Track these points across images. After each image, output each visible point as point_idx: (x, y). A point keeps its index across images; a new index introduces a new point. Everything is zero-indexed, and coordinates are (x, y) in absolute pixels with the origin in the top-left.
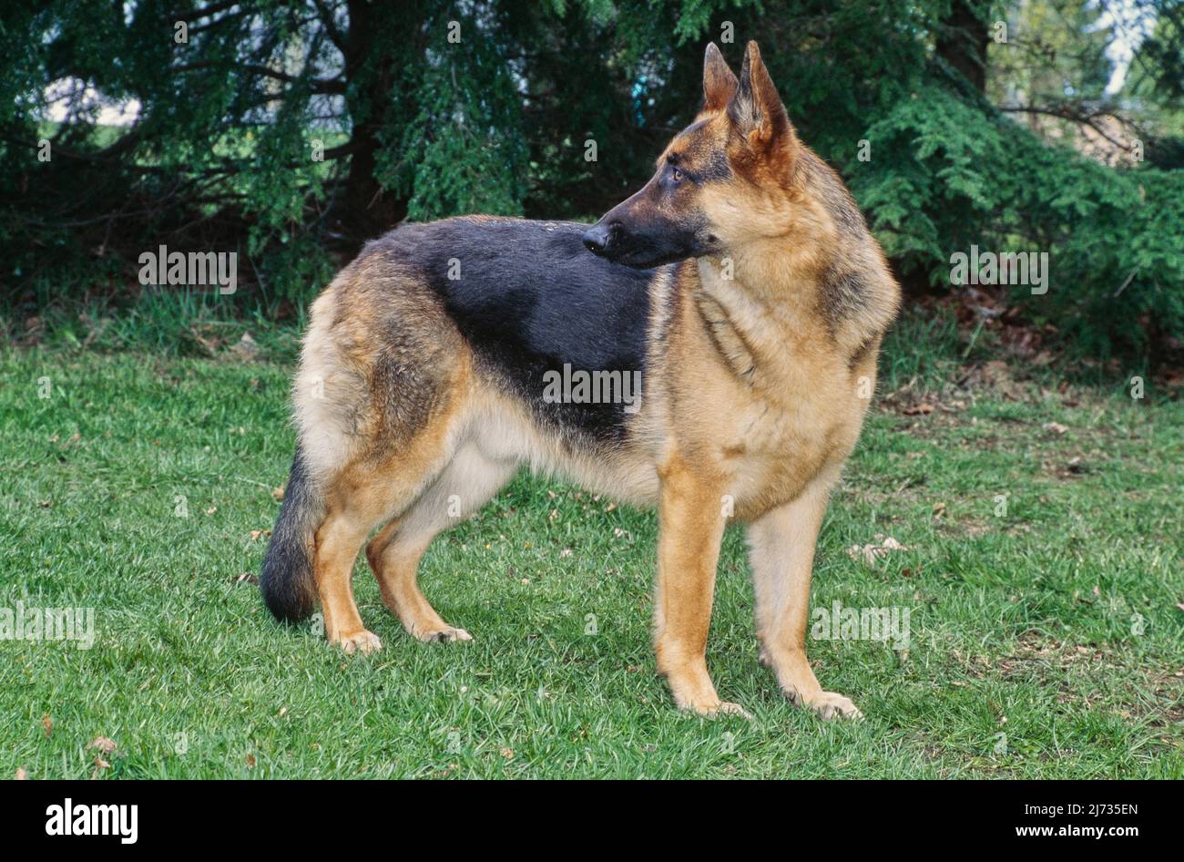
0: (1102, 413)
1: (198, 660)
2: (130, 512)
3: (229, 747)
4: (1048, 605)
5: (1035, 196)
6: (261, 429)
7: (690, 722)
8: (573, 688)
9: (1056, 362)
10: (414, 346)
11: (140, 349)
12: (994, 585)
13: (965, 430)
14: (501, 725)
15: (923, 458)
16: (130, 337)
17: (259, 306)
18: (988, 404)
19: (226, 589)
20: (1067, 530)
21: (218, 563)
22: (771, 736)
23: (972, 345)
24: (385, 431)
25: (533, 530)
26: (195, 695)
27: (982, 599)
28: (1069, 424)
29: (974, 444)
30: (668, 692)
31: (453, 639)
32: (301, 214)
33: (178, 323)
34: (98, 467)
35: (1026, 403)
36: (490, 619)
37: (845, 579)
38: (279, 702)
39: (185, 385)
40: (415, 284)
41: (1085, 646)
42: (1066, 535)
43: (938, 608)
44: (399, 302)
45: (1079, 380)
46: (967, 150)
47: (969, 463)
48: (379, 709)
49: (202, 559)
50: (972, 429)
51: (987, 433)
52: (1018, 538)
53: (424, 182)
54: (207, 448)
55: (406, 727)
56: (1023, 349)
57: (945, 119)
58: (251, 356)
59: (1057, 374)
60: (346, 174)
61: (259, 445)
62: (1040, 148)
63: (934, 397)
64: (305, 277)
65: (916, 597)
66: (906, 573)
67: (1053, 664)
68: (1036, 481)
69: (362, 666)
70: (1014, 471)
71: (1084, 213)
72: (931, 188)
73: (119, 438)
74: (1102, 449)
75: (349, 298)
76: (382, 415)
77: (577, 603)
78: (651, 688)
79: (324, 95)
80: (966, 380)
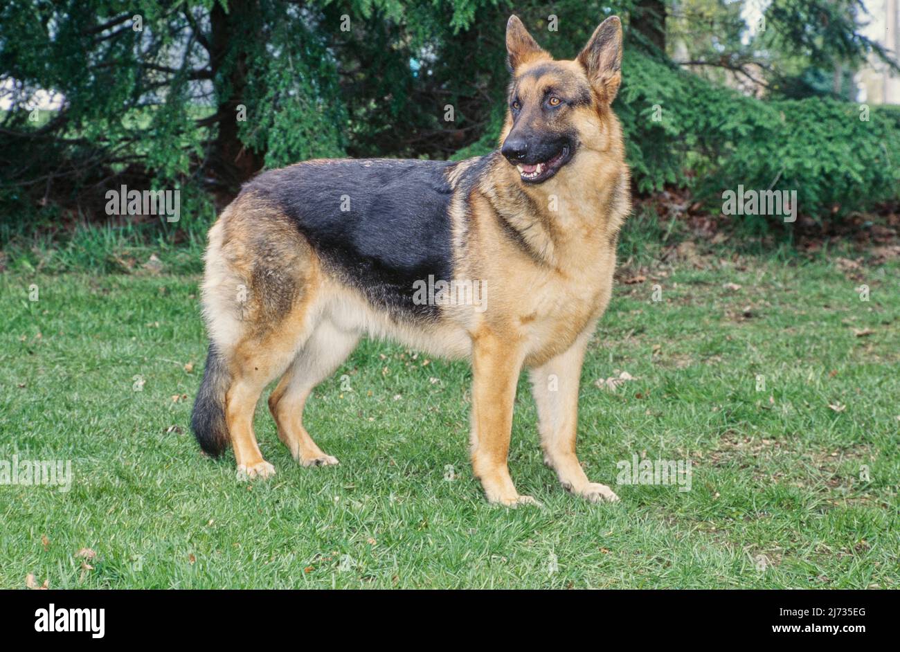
0: (763, 274)
1: (146, 489)
2: (84, 387)
3: (175, 549)
4: (740, 412)
5: (708, 124)
6: (171, 323)
7: (498, 511)
8: (414, 493)
9: (728, 240)
10: (278, 255)
11: (78, 271)
12: (700, 400)
13: (669, 293)
14: (366, 522)
15: (642, 315)
16: (70, 262)
17: (161, 234)
18: (683, 273)
19: (159, 438)
20: (747, 358)
21: (152, 420)
22: (557, 517)
23: (669, 232)
24: (264, 317)
25: (372, 382)
26: (148, 515)
27: (693, 411)
28: (741, 284)
29: (676, 301)
30: (482, 491)
31: (325, 463)
32: (188, 167)
33: (103, 251)
34: (57, 357)
35: (710, 270)
36: (349, 447)
37: (595, 404)
38: (207, 516)
39: (113, 294)
40: (274, 212)
41: (767, 439)
42: (747, 362)
43: (663, 419)
44: (265, 226)
45: (746, 251)
46: (660, 94)
47: (674, 315)
48: (278, 516)
49: (140, 418)
50: (674, 291)
51: (685, 293)
52: (714, 366)
53: (275, 141)
54: (134, 338)
55: (298, 527)
56: (704, 232)
57: (642, 73)
58: (158, 270)
59: (731, 248)
60: (216, 136)
61: (171, 334)
62: (709, 90)
63: (645, 270)
64: (193, 212)
65: (648, 413)
66: (638, 396)
67: (747, 453)
68: (723, 325)
69: (263, 487)
70: (706, 319)
71: (744, 133)
72: (636, 122)
73: (70, 335)
74: (766, 300)
75: (232, 225)
76: (261, 305)
77: (410, 432)
78: (468, 489)
79: (196, 81)
80: (667, 256)
